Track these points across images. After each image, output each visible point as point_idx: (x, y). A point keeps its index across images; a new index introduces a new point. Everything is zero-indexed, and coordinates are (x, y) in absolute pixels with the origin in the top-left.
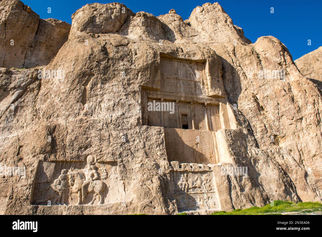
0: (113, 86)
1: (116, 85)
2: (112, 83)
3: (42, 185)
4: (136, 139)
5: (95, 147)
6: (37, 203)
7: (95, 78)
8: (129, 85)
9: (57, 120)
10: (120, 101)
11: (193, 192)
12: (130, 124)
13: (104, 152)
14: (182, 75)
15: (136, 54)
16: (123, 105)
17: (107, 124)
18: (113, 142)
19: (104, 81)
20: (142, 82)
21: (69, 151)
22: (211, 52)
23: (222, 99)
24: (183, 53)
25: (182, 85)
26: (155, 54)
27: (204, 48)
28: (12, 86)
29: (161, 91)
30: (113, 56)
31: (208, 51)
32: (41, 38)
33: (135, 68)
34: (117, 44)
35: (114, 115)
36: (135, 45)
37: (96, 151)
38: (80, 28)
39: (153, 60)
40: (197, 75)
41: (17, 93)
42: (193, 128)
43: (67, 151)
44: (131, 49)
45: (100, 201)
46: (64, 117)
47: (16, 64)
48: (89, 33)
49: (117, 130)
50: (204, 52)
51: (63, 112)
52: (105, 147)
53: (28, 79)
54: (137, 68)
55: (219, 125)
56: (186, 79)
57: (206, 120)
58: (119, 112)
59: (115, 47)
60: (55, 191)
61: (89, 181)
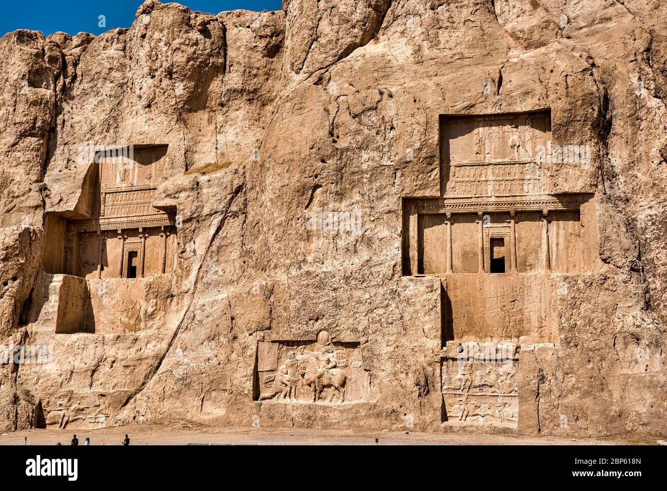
0: (354, 205)
1: (358, 202)
2: (352, 198)
4: (390, 303)
5: (329, 319)
6: (261, 398)
7: (323, 193)
8: (381, 198)
9: (275, 273)
10: (366, 233)
11: (480, 394)
12: (381, 276)
13: (342, 327)
14: (493, 152)
15: (392, 128)
16: (369, 242)
17: (347, 279)
18: (355, 309)
19: (340, 196)
20: (403, 190)
21: (294, 325)
22: (569, 79)
23: (585, 196)
24: (498, 97)
25: (491, 178)
26: (427, 123)
27: (552, 71)
28: (206, 211)
29: (445, 199)
30: (350, 143)
31: (560, 79)
32: (234, 79)
33: (389, 163)
34: (357, 109)
35: (357, 260)
36: (391, 103)
37: (330, 325)
38: (296, 64)
39: (423, 140)
40: (529, 146)
41: (216, 221)
42: (513, 268)
43: (292, 325)
44: (383, 118)
45: (341, 398)
46: (284, 269)
47: (205, 149)
48: (312, 73)
49: (360, 289)
50: (550, 84)
51: (282, 260)
52: (343, 319)
53: (226, 195)
54: (392, 163)
55: (577, 256)
56: (500, 161)
57: (544, 247)
58: (365, 254)
59: (354, 118)
60: (283, 383)
61: (324, 369)
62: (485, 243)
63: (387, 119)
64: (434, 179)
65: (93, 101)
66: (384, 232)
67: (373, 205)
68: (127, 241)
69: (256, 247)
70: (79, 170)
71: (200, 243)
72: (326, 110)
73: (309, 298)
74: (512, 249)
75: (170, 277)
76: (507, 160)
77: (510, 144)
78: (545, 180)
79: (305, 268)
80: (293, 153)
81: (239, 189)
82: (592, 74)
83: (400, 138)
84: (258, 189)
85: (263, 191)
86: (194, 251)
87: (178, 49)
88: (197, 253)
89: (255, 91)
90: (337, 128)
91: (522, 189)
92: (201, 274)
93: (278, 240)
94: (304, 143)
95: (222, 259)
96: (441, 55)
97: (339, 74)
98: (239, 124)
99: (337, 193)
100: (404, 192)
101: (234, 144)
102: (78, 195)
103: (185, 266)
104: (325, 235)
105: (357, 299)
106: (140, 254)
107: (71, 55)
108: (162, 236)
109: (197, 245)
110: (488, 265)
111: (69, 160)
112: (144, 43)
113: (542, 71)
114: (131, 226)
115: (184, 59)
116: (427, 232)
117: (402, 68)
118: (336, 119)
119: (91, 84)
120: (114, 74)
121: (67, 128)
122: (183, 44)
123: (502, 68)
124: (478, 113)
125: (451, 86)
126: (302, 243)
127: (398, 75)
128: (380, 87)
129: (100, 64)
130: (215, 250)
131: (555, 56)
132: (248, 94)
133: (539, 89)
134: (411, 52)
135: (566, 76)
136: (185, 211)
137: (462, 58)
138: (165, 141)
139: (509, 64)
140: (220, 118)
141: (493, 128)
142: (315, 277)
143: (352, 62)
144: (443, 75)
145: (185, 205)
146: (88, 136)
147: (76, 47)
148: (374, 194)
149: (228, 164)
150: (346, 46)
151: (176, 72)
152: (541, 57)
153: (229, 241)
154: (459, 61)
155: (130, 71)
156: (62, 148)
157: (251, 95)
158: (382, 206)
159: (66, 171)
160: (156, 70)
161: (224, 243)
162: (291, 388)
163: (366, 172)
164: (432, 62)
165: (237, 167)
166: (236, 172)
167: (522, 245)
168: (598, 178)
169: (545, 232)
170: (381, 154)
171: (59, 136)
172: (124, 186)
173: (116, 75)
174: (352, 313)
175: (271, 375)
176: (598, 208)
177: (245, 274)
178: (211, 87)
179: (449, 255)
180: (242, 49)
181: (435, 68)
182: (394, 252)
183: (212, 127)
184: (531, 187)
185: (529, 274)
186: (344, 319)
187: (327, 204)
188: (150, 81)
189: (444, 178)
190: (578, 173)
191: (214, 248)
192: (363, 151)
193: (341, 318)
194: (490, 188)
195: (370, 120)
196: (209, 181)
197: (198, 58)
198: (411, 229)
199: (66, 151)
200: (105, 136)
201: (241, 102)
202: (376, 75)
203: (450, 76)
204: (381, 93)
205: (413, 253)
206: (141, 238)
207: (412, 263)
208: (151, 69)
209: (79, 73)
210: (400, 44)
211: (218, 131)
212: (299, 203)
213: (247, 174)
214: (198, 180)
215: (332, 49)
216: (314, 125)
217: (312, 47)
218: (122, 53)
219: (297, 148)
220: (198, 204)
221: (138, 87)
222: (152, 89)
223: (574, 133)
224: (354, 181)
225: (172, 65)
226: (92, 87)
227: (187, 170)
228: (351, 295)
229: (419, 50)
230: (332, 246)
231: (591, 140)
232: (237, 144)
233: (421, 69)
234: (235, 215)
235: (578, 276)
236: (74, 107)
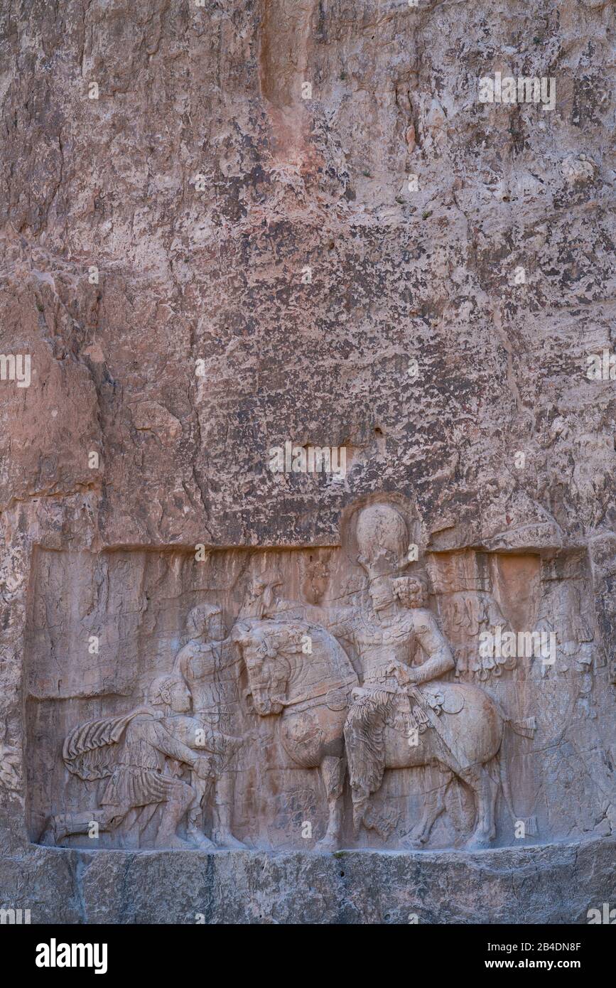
3: (71, 712)
5: (409, 445)
6: (59, 833)
13: (483, 478)
18: (543, 398)
21: (224, 476)
37: (416, 470)
43: (211, 474)
45: (482, 826)
49: (556, 305)
52: (487, 442)
60: (168, 757)
61: (392, 686)
73: (296, 345)
105: (546, 352)
162: (212, 782)
174: (530, 415)
175: (102, 716)
186: (490, 446)
193: (475, 438)
228: (514, 334)
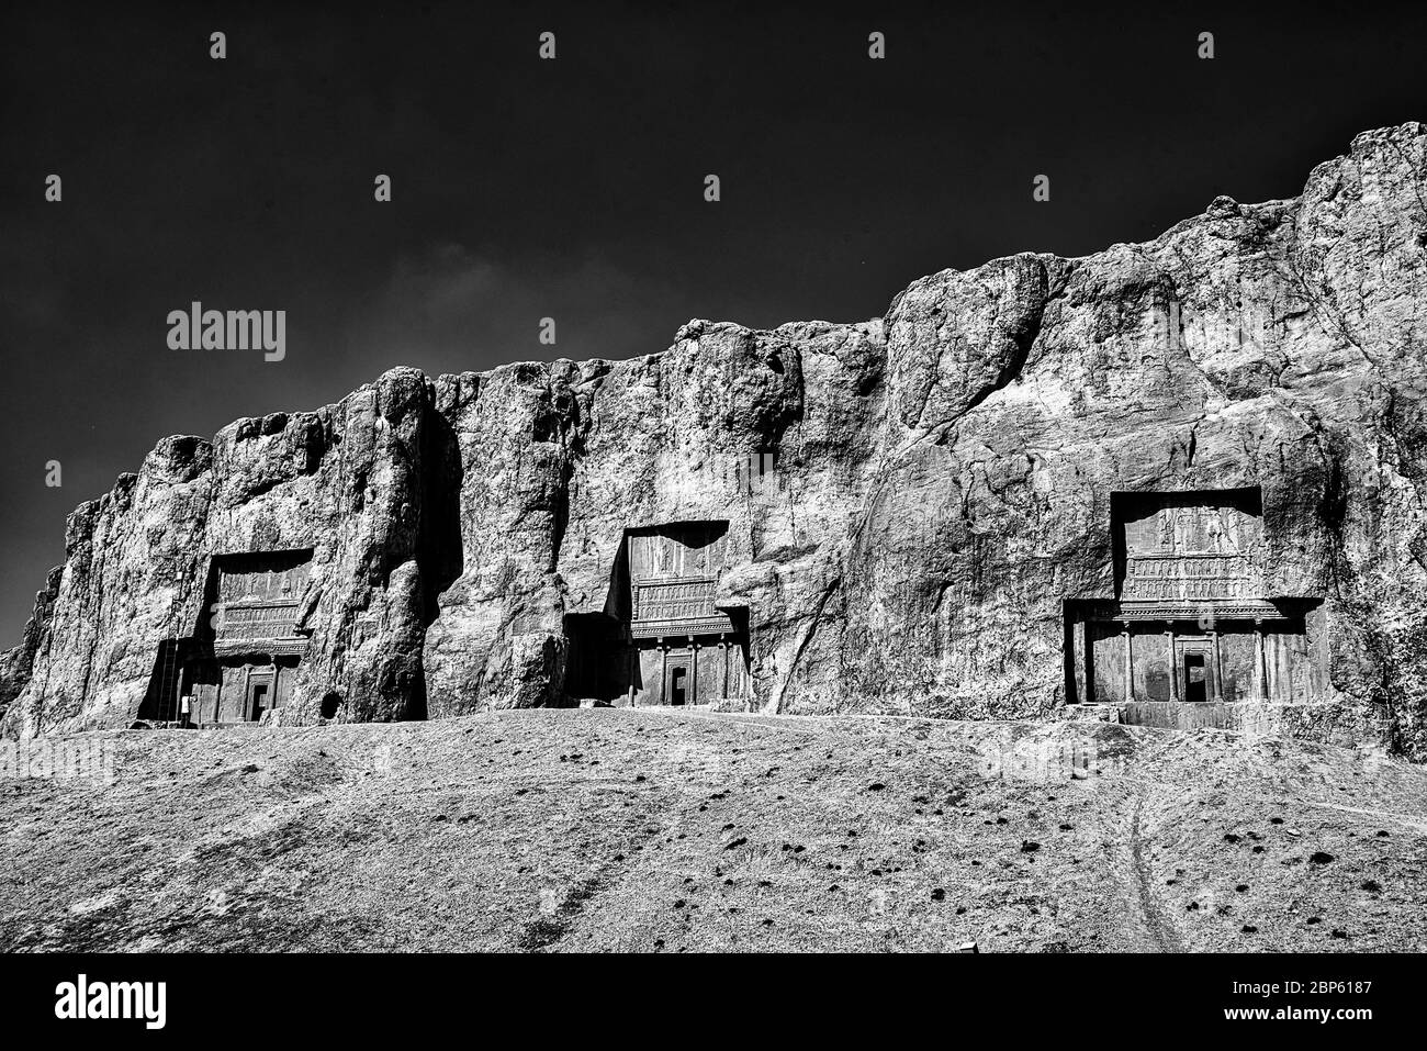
0: (998, 609)
1: (1003, 606)
2: (995, 599)
7: (955, 593)
8: (1035, 600)
9: (893, 699)
10: (1015, 647)
12: (1038, 703)
14: (1185, 542)
15: (1048, 508)
16: (1020, 659)
17: (992, 707)
19: (979, 597)
20: (1064, 591)
22: (1285, 450)
23: (1312, 603)
24: (1189, 470)
25: (1183, 575)
26: (1095, 503)
27: (1261, 438)
28: (790, 614)
29: (1122, 602)
30: (992, 527)
31: (1272, 449)
32: (815, 428)
33: (1045, 555)
34: (1000, 482)
35: (1005, 683)
36: (1045, 473)
38: (909, 415)
39: (1090, 525)
40: (1233, 535)
41: (804, 629)
42: (1217, 696)
44: (1035, 495)
46: (904, 694)
47: (777, 526)
48: (932, 428)
50: (1259, 455)
51: (902, 682)
53: (816, 593)
54: (1049, 555)
55: (1304, 681)
56: (1196, 553)
57: (1259, 668)
58: (1015, 674)
59: (995, 493)
62: (1177, 662)
63: (1040, 497)
64: (1105, 577)
65: (616, 457)
66: (1040, 646)
67: (1024, 609)
68: (670, 654)
69: (862, 663)
70: (604, 555)
71: (782, 657)
72: (956, 482)
74: (1215, 670)
75: (741, 703)
76: (1203, 552)
77: (1208, 531)
78: (1257, 579)
79: (935, 692)
80: (913, 539)
81: (835, 584)
82: (1316, 442)
83: (1059, 522)
84: (862, 585)
85: (870, 589)
86: (775, 669)
87: (740, 390)
88: (779, 670)
89: (845, 444)
90: (973, 507)
91: (1226, 591)
92: (785, 700)
93: (895, 654)
94: (928, 526)
95: (814, 679)
96: (1111, 406)
97: (971, 430)
98: (824, 491)
99: (974, 593)
100: (1066, 593)
101: (818, 519)
102: (606, 590)
103: (762, 689)
104: (960, 648)
106: (690, 671)
107: (582, 392)
108: (721, 647)
109: (778, 660)
110: (1182, 691)
111: (586, 541)
112: (690, 380)
113: (1248, 436)
114: (677, 633)
115: (750, 404)
116: (1098, 645)
117: (1057, 423)
118: (971, 494)
119: (612, 435)
120: (646, 420)
121: (582, 496)
122: (749, 383)
123: (1196, 427)
124: (1163, 490)
125: (1125, 453)
126: (929, 659)
127: (1052, 433)
128: (1028, 451)
129: (627, 407)
130: (805, 667)
131: (1266, 417)
132: (834, 449)
133: (1245, 461)
134: (1069, 400)
135: (1281, 445)
136: (762, 614)
137: (1141, 409)
138: (724, 516)
139: (1205, 424)
140: (796, 482)
141: (1185, 509)
142: (948, 704)
143: (987, 413)
144: (1115, 435)
145: (761, 604)
146: (611, 507)
147: (588, 380)
148: (1026, 595)
149: (812, 549)
150: (978, 390)
151: (739, 421)
152: (1247, 417)
153: (823, 655)
154: (1136, 415)
155: (667, 416)
156: (575, 524)
157: (839, 449)
158: (1037, 611)
159: (585, 556)
160: (710, 418)
161: (816, 657)
163: (1014, 566)
164: (1099, 416)
165: (829, 554)
166: (829, 560)
167: (1229, 665)
168: (1328, 578)
169: (1260, 648)
170: (1033, 543)
171: (571, 508)
172: (665, 577)
173: (649, 421)
176: (1328, 618)
177: (849, 700)
178: (784, 439)
179: (1128, 677)
180: (825, 386)
181: (1103, 424)
182: (1054, 671)
183: (786, 495)
184: (1238, 588)
185: (1239, 703)
187: (961, 607)
188: (701, 434)
189: (1120, 574)
190: (1300, 572)
191: (802, 665)
192: (1009, 538)
194: (1182, 589)
195: (1017, 497)
196: (792, 573)
197: (767, 401)
198: (1076, 642)
199: (581, 527)
200: (637, 508)
201: (824, 460)
202: (1022, 433)
203: (1123, 439)
204: (1031, 461)
205: (1080, 674)
206: (690, 649)
207: (1079, 686)
208: (702, 417)
209: (595, 418)
210: (1053, 388)
211: (794, 500)
212: (923, 606)
213: (845, 564)
214: (777, 571)
215: (959, 395)
216: (940, 502)
217: (932, 392)
218: (654, 390)
219: (919, 532)
220: (781, 604)
221: (683, 440)
222: (705, 444)
223: (1294, 519)
224: (997, 577)
225: (733, 412)
226: (614, 439)
227: (755, 556)
229: (1080, 399)
230: (969, 663)
231: (1317, 529)
232: (823, 520)
233: (1084, 425)
234: (830, 619)
235: (1302, 707)
236: (589, 466)
